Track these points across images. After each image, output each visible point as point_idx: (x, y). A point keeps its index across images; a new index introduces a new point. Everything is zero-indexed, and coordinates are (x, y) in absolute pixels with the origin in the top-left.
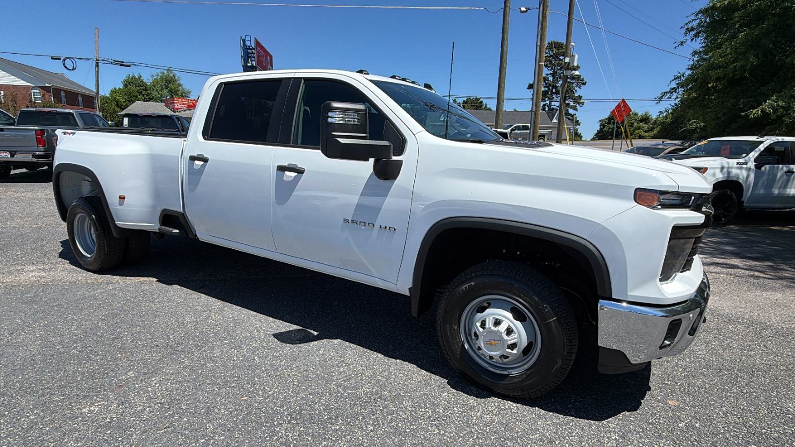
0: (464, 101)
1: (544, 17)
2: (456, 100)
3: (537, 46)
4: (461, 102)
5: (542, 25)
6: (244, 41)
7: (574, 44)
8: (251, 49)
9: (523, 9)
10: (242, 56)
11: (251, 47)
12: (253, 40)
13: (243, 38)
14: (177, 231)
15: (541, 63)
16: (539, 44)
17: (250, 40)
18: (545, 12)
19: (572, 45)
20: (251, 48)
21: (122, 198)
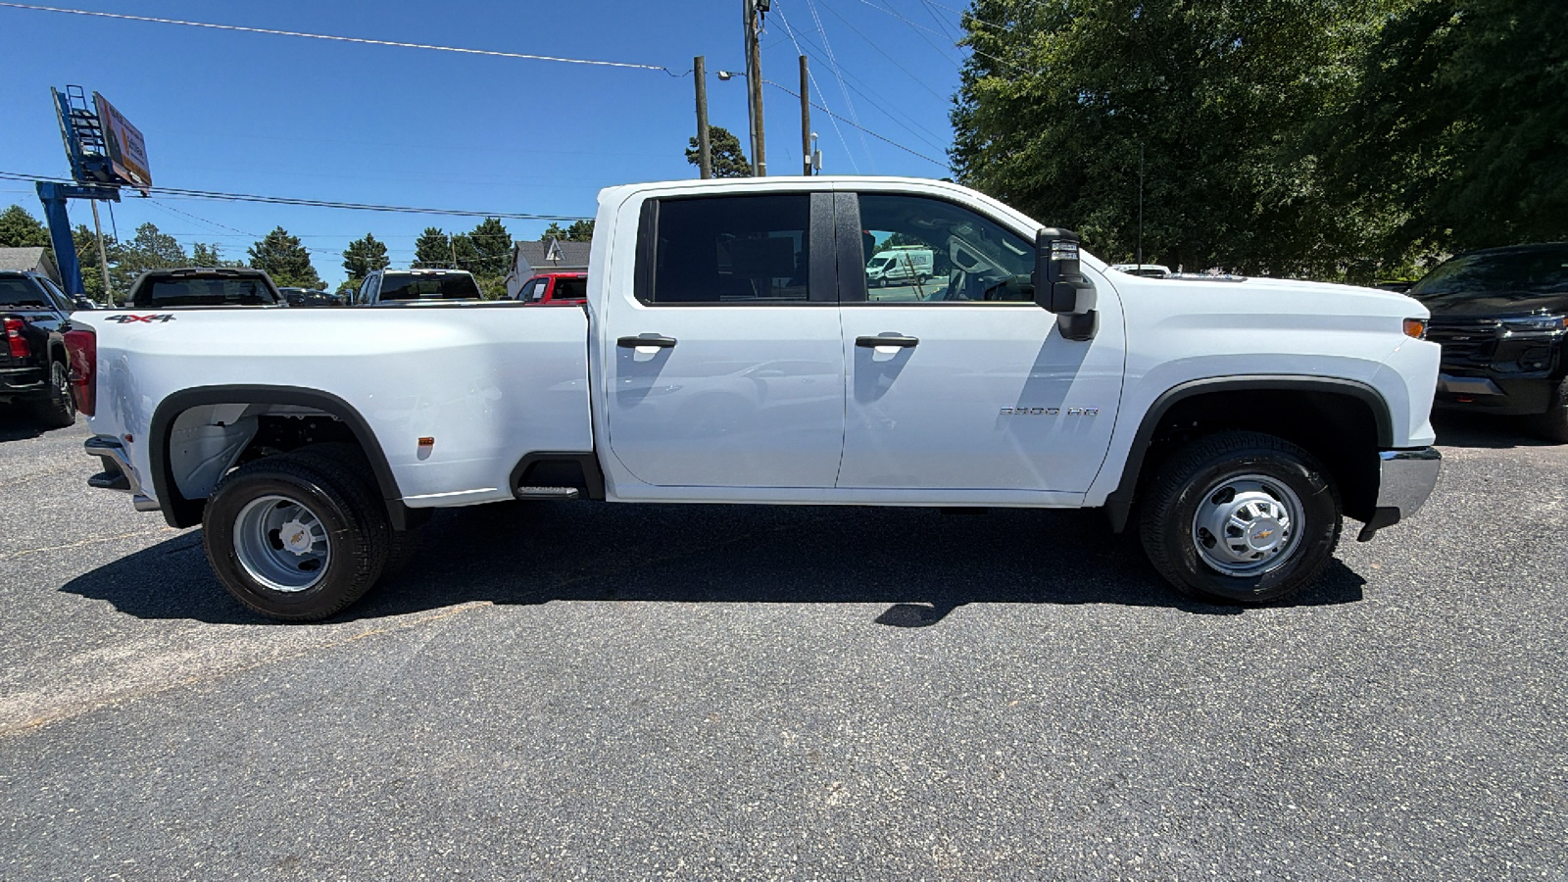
0: (571, 227)
1: (757, 91)
2: (557, 226)
3: (751, 135)
4: (567, 228)
5: (755, 102)
6: (62, 97)
7: (815, 134)
8: (86, 118)
9: (724, 74)
10: (63, 132)
11: (88, 112)
12: (89, 99)
13: (63, 90)
14: (575, 490)
15: (762, 164)
16: (754, 133)
17: (83, 97)
18: (756, 80)
19: (814, 137)
20: (87, 114)
21: (427, 442)
